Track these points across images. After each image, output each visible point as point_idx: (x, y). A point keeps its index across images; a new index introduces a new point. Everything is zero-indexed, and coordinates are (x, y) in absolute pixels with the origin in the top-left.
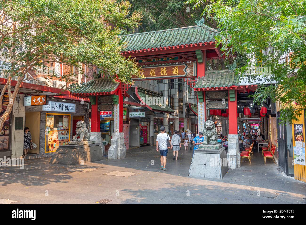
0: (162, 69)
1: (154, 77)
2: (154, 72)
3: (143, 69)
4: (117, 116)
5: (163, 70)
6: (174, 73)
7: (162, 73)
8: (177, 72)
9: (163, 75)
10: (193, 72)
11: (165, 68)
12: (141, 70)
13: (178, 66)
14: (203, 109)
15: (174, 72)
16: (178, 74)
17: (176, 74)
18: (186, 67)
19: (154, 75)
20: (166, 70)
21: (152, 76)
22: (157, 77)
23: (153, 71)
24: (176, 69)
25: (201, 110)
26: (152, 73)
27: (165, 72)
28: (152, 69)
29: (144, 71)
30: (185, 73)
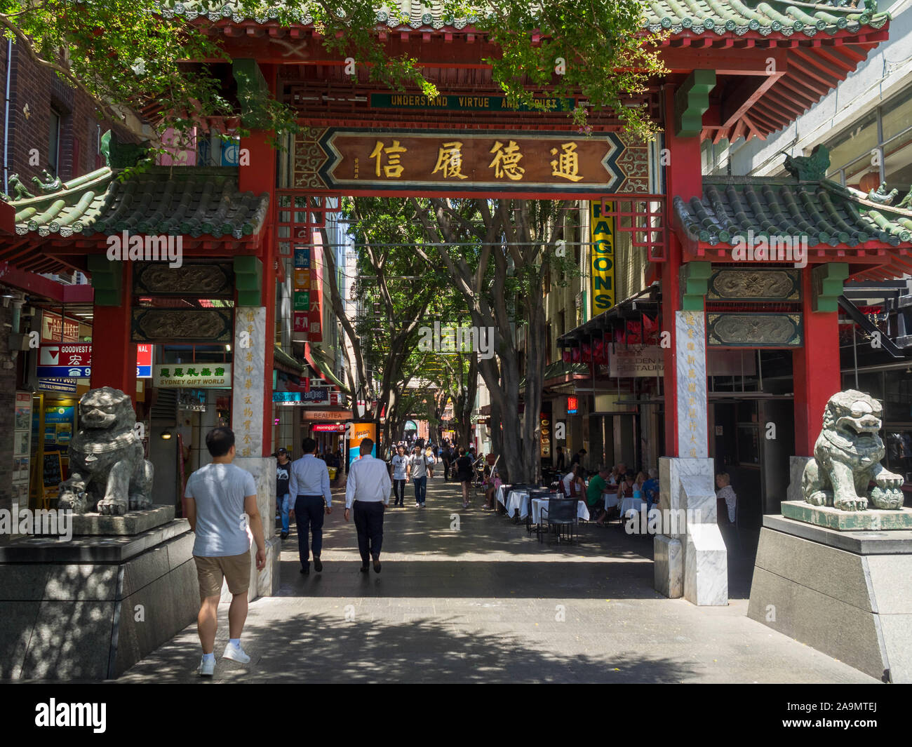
0: (502, 149)
1: (454, 184)
2: (460, 161)
3: (397, 139)
4: (249, 370)
5: (505, 154)
6: (561, 174)
7: (501, 168)
8: (572, 169)
9: (506, 178)
10: (646, 174)
11: (513, 147)
12: (391, 145)
13: (575, 142)
14: (700, 345)
15: (558, 166)
16: (576, 179)
17: (566, 175)
18: (614, 148)
19: (457, 174)
20: (519, 156)
21: (445, 179)
22: (470, 184)
23: (451, 154)
24: (569, 153)
25: (691, 347)
26: (447, 163)
27: (515, 165)
28: (446, 145)
29: (403, 150)
30: (609, 177)
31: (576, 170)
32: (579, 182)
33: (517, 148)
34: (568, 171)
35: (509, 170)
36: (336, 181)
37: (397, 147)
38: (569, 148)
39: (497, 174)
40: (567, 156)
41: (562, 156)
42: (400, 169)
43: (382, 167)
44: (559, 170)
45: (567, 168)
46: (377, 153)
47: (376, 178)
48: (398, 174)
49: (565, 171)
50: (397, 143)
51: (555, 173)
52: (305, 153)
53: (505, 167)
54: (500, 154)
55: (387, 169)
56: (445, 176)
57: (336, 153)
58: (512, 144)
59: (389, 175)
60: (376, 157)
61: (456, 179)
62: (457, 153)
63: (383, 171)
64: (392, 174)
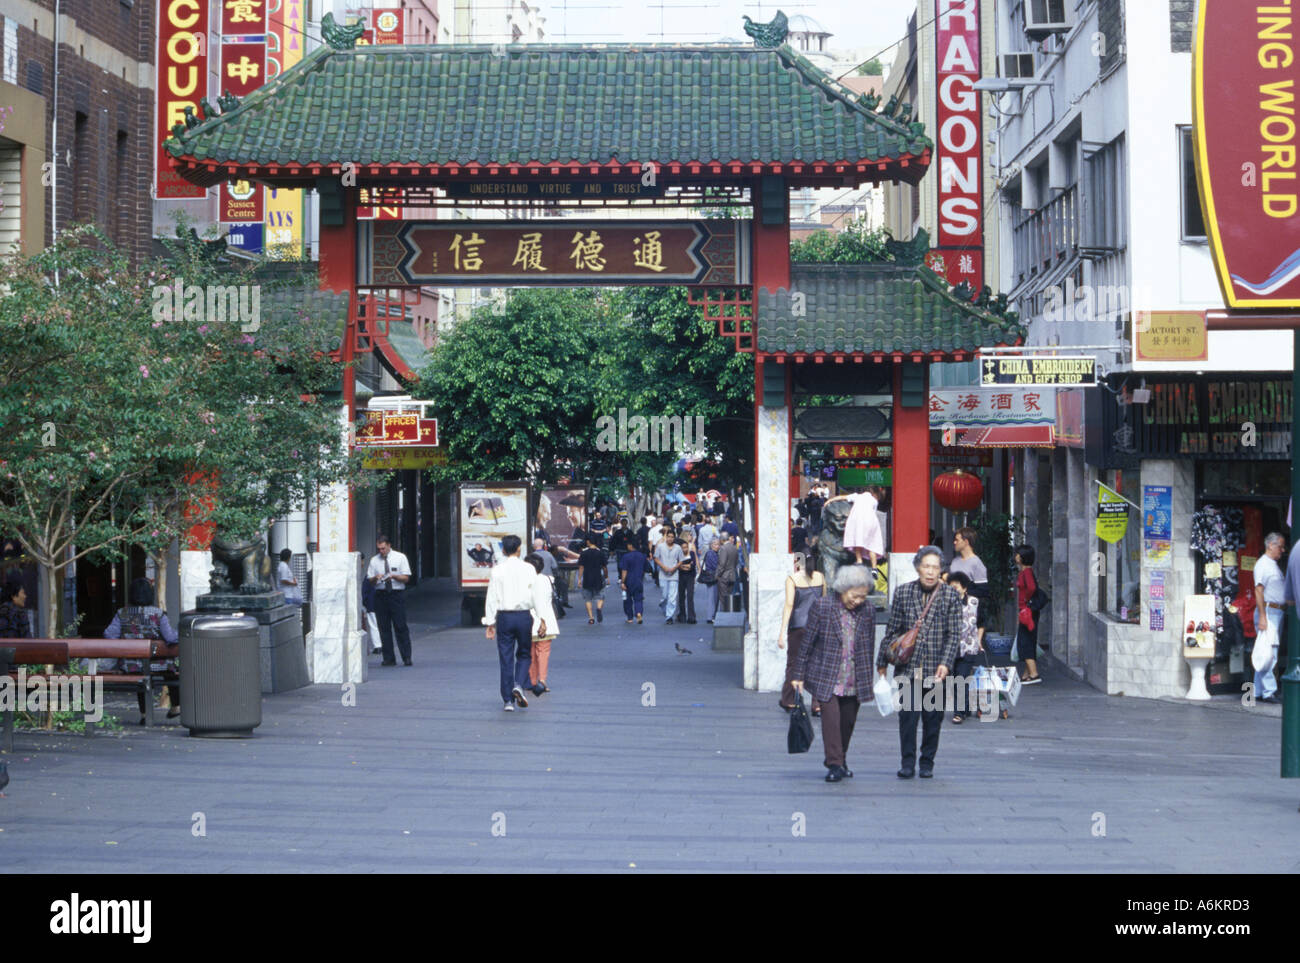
0: (583, 239)
1: (534, 276)
2: (540, 252)
3: (476, 231)
5: (586, 244)
6: (643, 264)
7: (582, 259)
8: (655, 258)
9: (586, 270)
10: (732, 263)
11: (595, 236)
12: (470, 238)
13: (659, 231)
14: (783, 440)
15: (640, 256)
17: (649, 266)
18: (700, 236)
19: (537, 266)
20: (601, 247)
21: (523, 272)
22: (550, 276)
23: (530, 245)
24: (652, 242)
26: (527, 253)
27: (596, 256)
28: (526, 236)
29: (482, 241)
30: (694, 267)
31: (659, 259)
32: (663, 272)
33: (598, 238)
34: (651, 260)
35: (590, 261)
36: (414, 276)
37: (476, 239)
38: (652, 237)
39: (578, 266)
40: (650, 245)
41: (644, 245)
42: (479, 261)
43: (461, 261)
44: (641, 261)
46: (455, 245)
47: (455, 271)
48: (476, 267)
49: (647, 261)
50: (475, 235)
51: (638, 263)
52: (383, 247)
53: (586, 258)
54: (581, 244)
55: (466, 262)
56: (525, 267)
57: (415, 246)
58: (594, 233)
59: (468, 268)
60: (454, 250)
61: (537, 271)
62: (537, 244)
63: (462, 265)
64: (471, 268)
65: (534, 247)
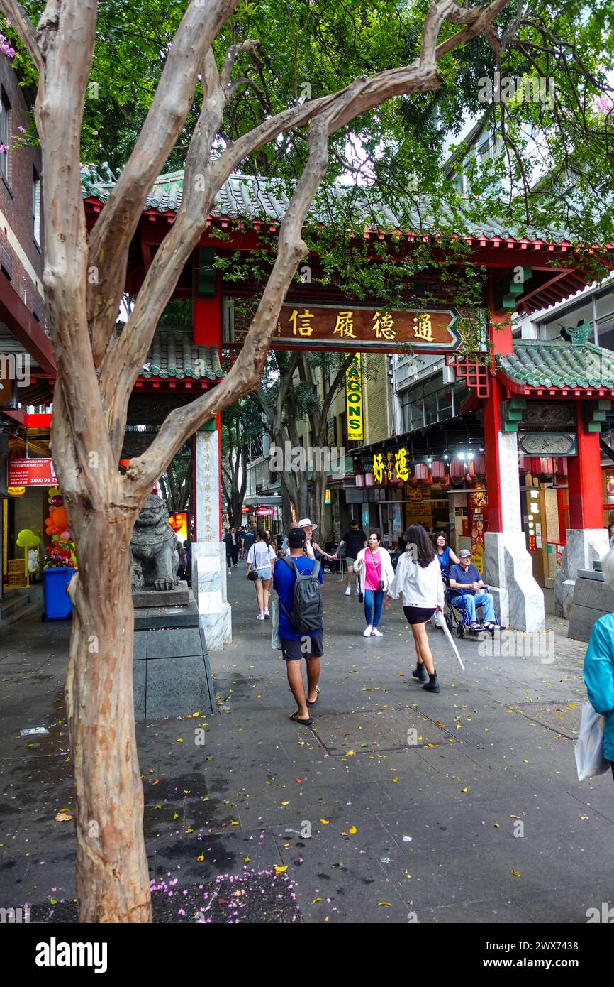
0: (380, 317)
1: (348, 342)
2: (352, 325)
3: (307, 308)
5: (383, 321)
6: (420, 336)
7: (380, 331)
8: (427, 332)
9: (383, 338)
11: (388, 316)
12: (304, 313)
13: (430, 314)
14: (515, 455)
15: (418, 330)
17: (424, 337)
18: (454, 319)
19: (350, 334)
20: (392, 323)
21: (340, 338)
22: (359, 342)
23: (345, 320)
24: (425, 321)
26: (343, 325)
27: (389, 329)
28: (341, 313)
29: (311, 316)
30: (452, 339)
31: (430, 333)
32: (433, 342)
33: (390, 318)
34: (425, 334)
35: (385, 332)
37: (307, 314)
38: (425, 318)
39: (377, 336)
40: (424, 323)
41: (420, 323)
42: (310, 330)
43: (297, 329)
44: (419, 333)
45: (424, 332)
46: (294, 318)
47: (293, 336)
48: (309, 333)
49: (423, 334)
50: (307, 311)
51: (416, 335)
52: (241, 316)
53: (383, 330)
54: (379, 321)
55: (301, 330)
56: (342, 336)
58: (387, 314)
59: (302, 334)
60: (293, 321)
61: (350, 338)
62: (350, 319)
63: (298, 332)
64: (305, 334)
65: (348, 321)
